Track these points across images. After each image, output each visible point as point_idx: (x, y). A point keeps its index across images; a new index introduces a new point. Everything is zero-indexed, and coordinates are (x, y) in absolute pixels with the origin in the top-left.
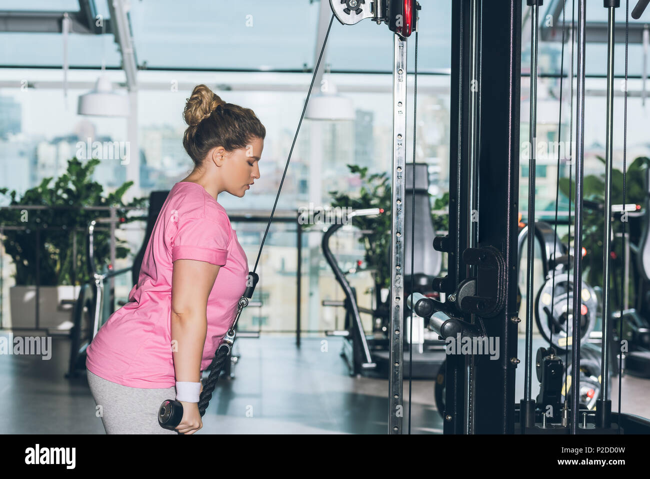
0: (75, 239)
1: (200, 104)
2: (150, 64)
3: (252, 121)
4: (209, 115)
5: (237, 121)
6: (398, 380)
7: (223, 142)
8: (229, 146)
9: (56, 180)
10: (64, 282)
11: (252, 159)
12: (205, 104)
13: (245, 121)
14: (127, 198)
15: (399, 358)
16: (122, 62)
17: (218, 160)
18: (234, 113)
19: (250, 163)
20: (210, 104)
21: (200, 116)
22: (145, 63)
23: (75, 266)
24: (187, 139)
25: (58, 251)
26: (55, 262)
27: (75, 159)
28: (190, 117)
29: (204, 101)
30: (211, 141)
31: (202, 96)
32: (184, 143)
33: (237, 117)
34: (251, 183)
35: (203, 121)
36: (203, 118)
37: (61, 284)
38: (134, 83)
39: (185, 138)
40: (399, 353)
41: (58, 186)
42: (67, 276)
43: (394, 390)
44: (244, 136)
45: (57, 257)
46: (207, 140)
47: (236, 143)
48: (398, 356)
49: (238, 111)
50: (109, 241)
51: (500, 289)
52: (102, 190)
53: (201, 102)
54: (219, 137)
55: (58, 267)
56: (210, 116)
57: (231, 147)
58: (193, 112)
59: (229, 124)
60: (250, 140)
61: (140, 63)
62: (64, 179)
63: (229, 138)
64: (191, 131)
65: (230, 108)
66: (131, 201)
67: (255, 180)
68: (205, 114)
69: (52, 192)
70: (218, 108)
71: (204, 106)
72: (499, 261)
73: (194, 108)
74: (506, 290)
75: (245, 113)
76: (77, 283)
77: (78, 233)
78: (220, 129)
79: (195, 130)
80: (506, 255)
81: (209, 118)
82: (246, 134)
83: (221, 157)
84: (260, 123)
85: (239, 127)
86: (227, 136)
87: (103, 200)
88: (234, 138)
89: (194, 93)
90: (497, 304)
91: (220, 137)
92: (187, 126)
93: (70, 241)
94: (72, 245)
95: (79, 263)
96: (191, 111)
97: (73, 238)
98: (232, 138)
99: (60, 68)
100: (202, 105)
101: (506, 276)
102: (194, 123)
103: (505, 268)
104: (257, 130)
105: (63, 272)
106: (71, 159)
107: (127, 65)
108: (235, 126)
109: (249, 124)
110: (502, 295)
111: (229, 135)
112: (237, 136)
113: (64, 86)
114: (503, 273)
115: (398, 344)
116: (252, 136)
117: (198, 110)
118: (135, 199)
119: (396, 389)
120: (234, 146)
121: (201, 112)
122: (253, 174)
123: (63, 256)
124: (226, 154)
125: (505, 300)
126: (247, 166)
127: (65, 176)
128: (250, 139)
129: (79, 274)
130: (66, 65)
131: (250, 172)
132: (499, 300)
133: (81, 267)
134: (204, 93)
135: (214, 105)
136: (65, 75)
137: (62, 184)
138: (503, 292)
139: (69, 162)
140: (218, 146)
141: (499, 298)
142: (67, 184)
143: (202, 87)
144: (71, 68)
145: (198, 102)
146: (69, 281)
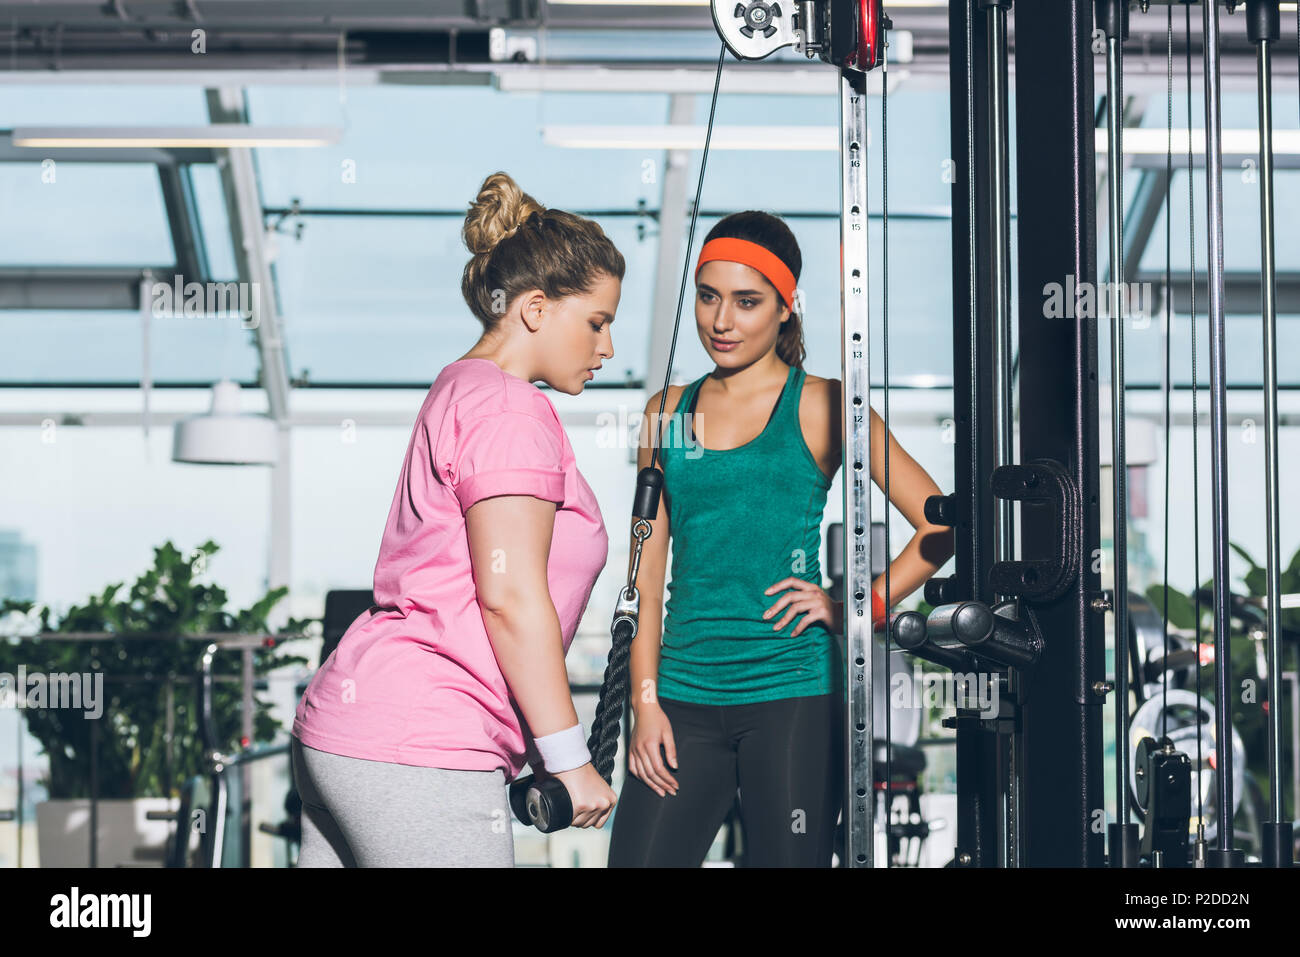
0: (171, 700)
1: (497, 209)
2: (315, 377)
3: (598, 242)
4: (514, 231)
5: (569, 239)
6: (864, 760)
7: (542, 281)
8: (554, 288)
9: (132, 582)
10: (147, 792)
11: (600, 316)
12: (506, 208)
13: (586, 243)
14: (276, 620)
15: (864, 715)
16: (261, 373)
17: (531, 317)
18: (563, 226)
19: (596, 327)
20: (516, 210)
21: (496, 233)
22: (306, 373)
23: (169, 755)
24: (471, 278)
25: (135, 730)
26: (129, 752)
27: (169, 545)
28: (476, 236)
29: (505, 204)
30: (518, 279)
31: (501, 193)
32: (463, 288)
33: (570, 234)
34: (595, 366)
35: (501, 242)
36: (502, 237)
37: (143, 796)
38: (285, 412)
39: (466, 278)
40: (864, 705)
41: (135, 594)
42: (153, 780)
43: (856, 781)
44: (584, 271)
45: (131, 742)
46: (511, 277)
47: (566, 283)
48: (863, 710)
49: (571, 224)
50: (238, 706)
51: (1067, 540)
52: (224, 600)
53: (499, 204)
54: (535, 273)
55: (136, 760)
56: (516, 233)
57: (559, 292)
58: (482, 224)
59: (554, 247)
60: (594, 280)
61: (297, 374)
62: (148, 581)
63: (553, 273)
64: (477, 262)
65: (555, 217)
66: (284, 623)
67: (604, 361)
68: (506, 229)
69: (124, 608)
70: (533, 218)
71: (505, 212)
72: (1065, 485)
73: (484, 217)
74: (1079, 543)
75: (586, 229)
76: (174, 792)
77: (177, 688)
78: (537, 256)
79: (486, 261)
80: (1077, 476)
81: (514, 236)
82: (586, 267)
83: (537, 313)
84: (614, 248)
85: (574, 253)
86: (550, 269)
87: (228, 621)
88: (564, 273)
89: (485, 188)
90: (1061, 571)
91: (536, 271)
92: (471, 256)
93: (161, 705)
94: (164, 713)
95: (177, 751)
96: (478, 225)
97: (165, 699)
98: (559, 275)
99: (135, 386)
100: (500, 211)
101: (1078, 515)
102: (484, 246)
103: (1075, 498)
104: (609, 260)
105: (145, 771)
106: (161, 545)
107: (271, 378)
108: (564, 250)
109: (592, 247)
110: (1073, 551)
111: (554, 266)
112: (569, 271)
113: (143, 420)
114: (1073, 509)
115: (863, 687)
116: (598, 272)
117: (493, 219)
118: (292, 621)
119: (859, 779)
120: (563, 289)
121: (499, 224)
122: (600, 349)
123: (145, 740)
124: (548, 305)
125: (1078, 562)
126: (588, 329)
127: (149, 573)
128: (595, 276)
129: (177, 773)
130: (147, 380)
131: (594, 343)
132: (1067, 562)
133: (183, 760)
134: (504, 187)
135: (525, 212)
136: (146, 401)
137: (143, 591)
138: (1073, 546)
139: (157, 551)
140: (531, 290)
141: (1066, 558)
142: (154, 592)
143: (501, 177)
144: (158, 386)
145: (492, 207)
146: (157, 789)
